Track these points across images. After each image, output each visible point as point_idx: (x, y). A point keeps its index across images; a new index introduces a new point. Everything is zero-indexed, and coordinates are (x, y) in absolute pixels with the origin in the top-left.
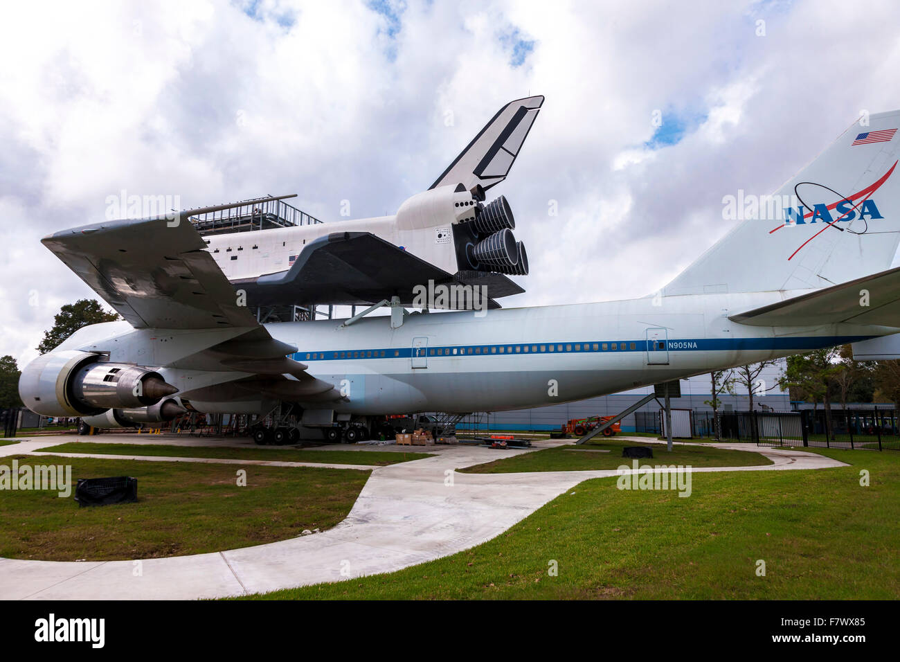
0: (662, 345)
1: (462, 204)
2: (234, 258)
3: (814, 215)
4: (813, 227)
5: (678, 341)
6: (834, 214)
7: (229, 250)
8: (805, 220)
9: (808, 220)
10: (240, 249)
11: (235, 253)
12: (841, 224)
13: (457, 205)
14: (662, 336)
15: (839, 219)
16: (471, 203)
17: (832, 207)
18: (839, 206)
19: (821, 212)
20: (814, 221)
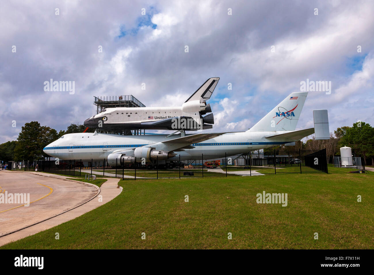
0: (251, 144)
1: (202, 107)
2: (129, 116)
3: (282, 114)
4: (281, 117)
5: (255, 143)
6: (286, 115)
7: (127, 113)
8: (280, 116)
9: (281, 116)
10: (131, 113)
11: (129, 114)
12: (287, 117)
13: (201, 107)
14: (251, 142)
15: (287, 116)
16: (205, 107)
17: (285, 113)
18: (287, 113)
19: (283, 114)
20: (282, 116)
